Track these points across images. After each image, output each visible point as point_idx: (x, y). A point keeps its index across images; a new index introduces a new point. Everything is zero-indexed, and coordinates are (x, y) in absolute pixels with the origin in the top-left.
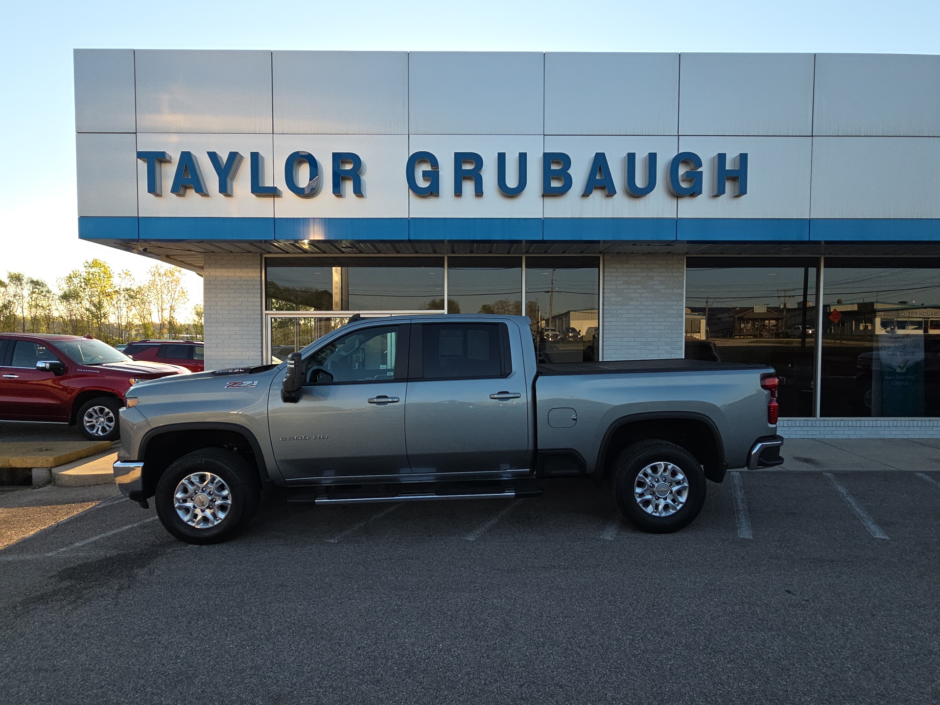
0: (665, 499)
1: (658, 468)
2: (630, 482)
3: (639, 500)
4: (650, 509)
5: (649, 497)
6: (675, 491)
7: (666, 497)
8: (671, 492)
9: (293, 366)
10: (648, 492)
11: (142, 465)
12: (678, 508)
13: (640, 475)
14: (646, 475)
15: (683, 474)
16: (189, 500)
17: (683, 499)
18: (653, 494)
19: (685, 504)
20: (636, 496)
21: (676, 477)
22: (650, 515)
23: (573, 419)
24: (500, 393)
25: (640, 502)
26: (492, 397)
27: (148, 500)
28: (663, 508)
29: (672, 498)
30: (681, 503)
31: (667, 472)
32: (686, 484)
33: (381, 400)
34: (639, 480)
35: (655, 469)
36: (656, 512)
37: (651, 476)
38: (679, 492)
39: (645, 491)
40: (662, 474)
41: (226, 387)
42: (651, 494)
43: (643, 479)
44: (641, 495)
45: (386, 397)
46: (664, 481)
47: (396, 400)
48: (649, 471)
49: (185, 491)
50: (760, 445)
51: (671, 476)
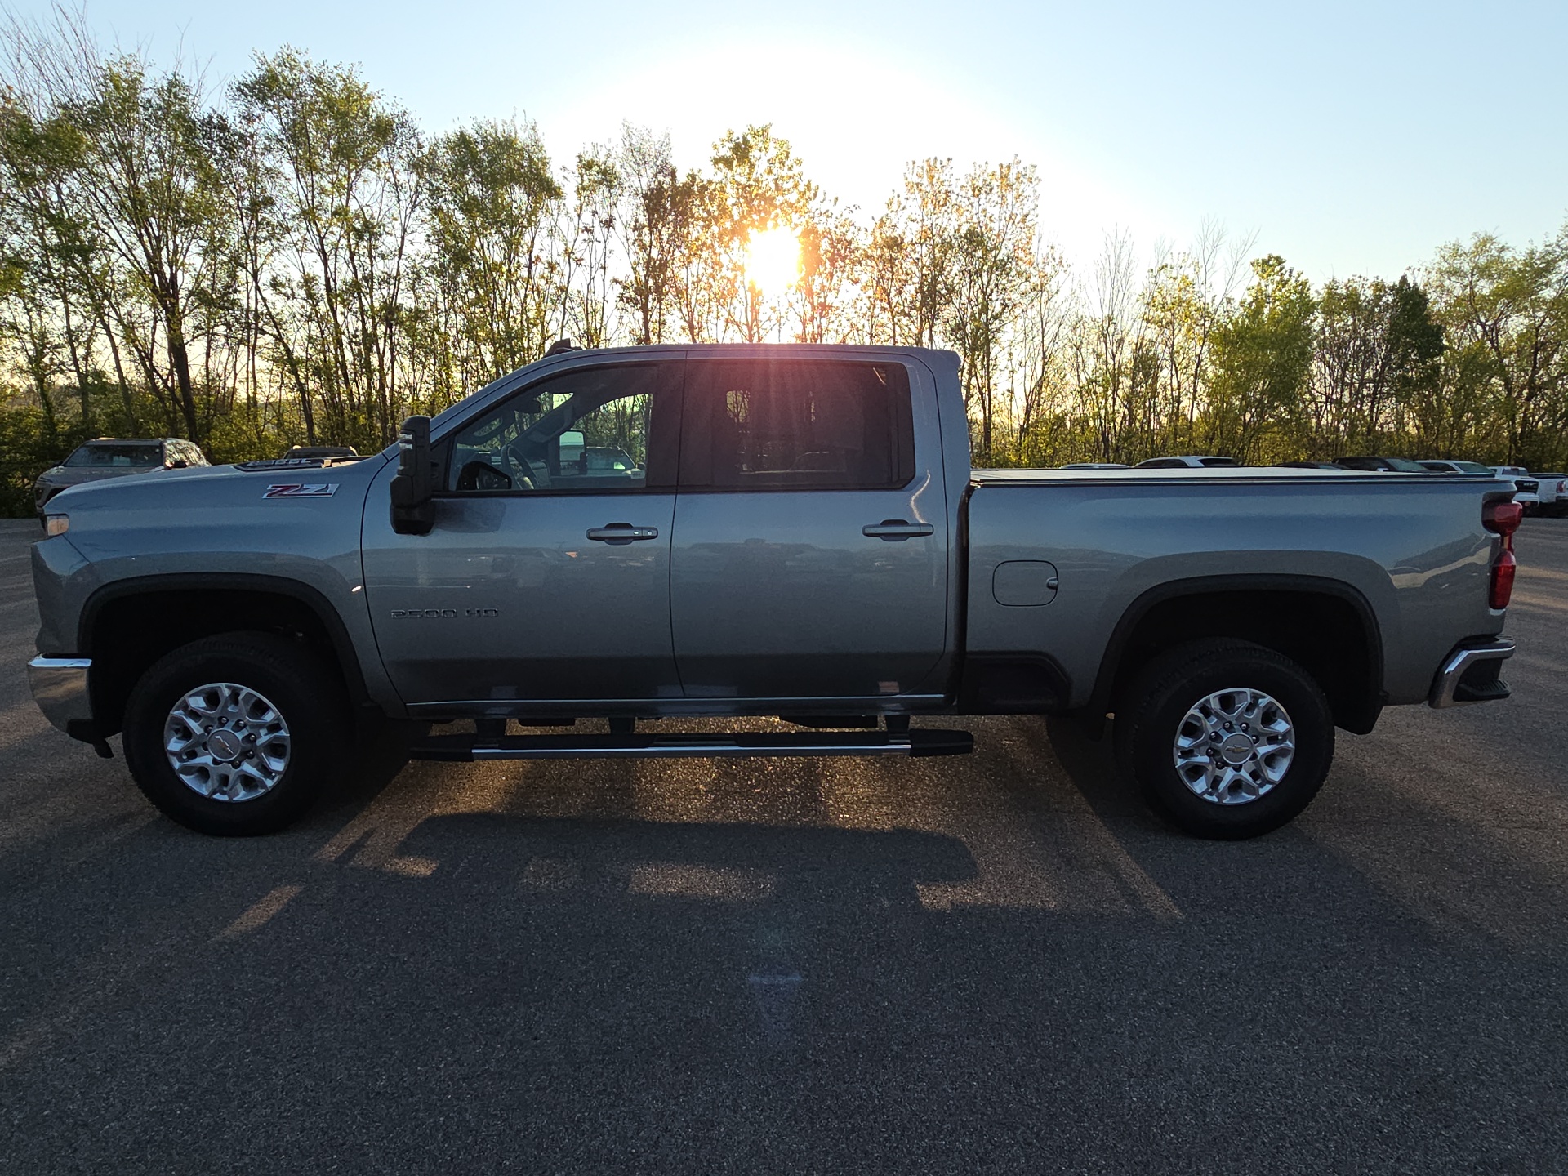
0: (1238, 769)
1: (1236, 701)
2: (1169, 722)
3: (1180, 762)
4: (1200, 786)
5: (1202, 759)
6: (1263, 755)
7: (1241, 766)
8: (1254, 756)
9: (410, 447)
10: (1204, 749)
11: (88, 665)
12: (1262, 791)
13: (1194, 711)
14: (1206, 711)
15: (1287, 722)
16: (200, 750)
17: (1276, 775)
18: (1214, 754)
19: (1278, 787)
20: (1177, 753)
21: (1272, 726)
22: (1198, 798)
23: (1049, 587)
24: (886, 523)
25: (1182, 767)
26: (868, 531)
27: (108, 740)
28: (1229, 788)
29: (1254, 768)
30: (1270, 782)
31: (1256, 711)
32: (1290, 744)
33: (617, 534)
34: (1190, 721)
35: (1227, 703)
36: (1211, 794)
37: (1217, 715)
38: (1270, 760)
39: (1198, 746)
40: (1241, 714)
41: (265, 496)
42: (1208, 754)
43: (1198, 719)
44: (1187, 753)
45: (627, 526)
46: (1244, 731)
47: (650, 534)
48: (1214, 703)
49: (186, 733)
50: (1464, 654)
51: (1262, 724)
